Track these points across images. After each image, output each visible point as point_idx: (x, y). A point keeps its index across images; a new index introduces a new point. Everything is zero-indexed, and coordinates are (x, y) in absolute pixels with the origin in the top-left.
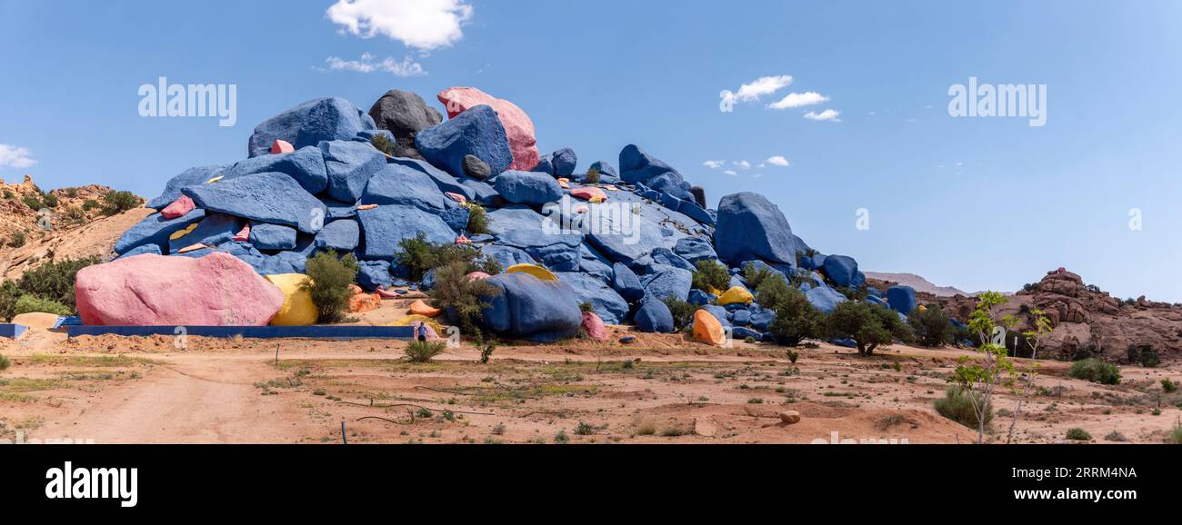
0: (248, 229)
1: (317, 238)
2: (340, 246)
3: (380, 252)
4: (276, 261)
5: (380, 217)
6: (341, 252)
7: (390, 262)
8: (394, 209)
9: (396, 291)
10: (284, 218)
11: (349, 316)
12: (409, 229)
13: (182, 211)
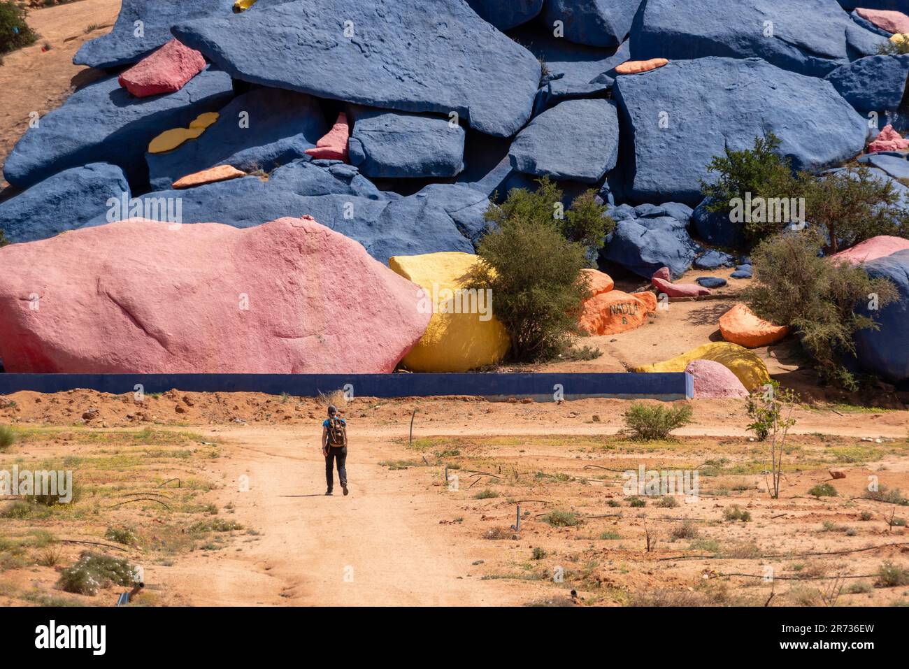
0: (346, 127)
1: (515, 150)
2: (569, 171)
3: (669, 182)
4: (416, 210)
5: (673, 92)
6: (570, 186)
7: (692, 206)
8: (710, 68)
9: (699, 281)
10: (434, 99)
11: (580, 344)
12: (742, 120)
13: (175, 80)
